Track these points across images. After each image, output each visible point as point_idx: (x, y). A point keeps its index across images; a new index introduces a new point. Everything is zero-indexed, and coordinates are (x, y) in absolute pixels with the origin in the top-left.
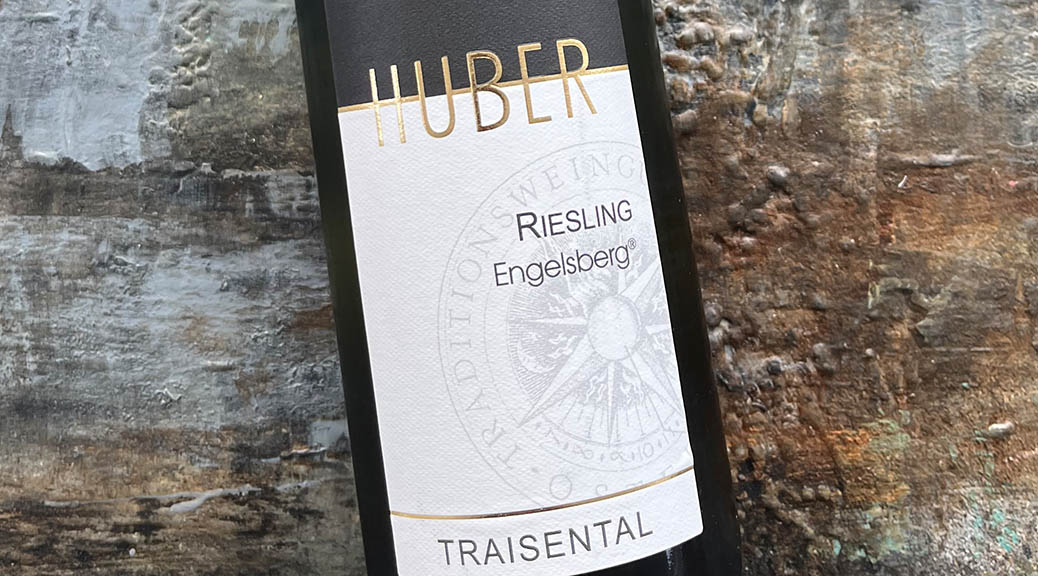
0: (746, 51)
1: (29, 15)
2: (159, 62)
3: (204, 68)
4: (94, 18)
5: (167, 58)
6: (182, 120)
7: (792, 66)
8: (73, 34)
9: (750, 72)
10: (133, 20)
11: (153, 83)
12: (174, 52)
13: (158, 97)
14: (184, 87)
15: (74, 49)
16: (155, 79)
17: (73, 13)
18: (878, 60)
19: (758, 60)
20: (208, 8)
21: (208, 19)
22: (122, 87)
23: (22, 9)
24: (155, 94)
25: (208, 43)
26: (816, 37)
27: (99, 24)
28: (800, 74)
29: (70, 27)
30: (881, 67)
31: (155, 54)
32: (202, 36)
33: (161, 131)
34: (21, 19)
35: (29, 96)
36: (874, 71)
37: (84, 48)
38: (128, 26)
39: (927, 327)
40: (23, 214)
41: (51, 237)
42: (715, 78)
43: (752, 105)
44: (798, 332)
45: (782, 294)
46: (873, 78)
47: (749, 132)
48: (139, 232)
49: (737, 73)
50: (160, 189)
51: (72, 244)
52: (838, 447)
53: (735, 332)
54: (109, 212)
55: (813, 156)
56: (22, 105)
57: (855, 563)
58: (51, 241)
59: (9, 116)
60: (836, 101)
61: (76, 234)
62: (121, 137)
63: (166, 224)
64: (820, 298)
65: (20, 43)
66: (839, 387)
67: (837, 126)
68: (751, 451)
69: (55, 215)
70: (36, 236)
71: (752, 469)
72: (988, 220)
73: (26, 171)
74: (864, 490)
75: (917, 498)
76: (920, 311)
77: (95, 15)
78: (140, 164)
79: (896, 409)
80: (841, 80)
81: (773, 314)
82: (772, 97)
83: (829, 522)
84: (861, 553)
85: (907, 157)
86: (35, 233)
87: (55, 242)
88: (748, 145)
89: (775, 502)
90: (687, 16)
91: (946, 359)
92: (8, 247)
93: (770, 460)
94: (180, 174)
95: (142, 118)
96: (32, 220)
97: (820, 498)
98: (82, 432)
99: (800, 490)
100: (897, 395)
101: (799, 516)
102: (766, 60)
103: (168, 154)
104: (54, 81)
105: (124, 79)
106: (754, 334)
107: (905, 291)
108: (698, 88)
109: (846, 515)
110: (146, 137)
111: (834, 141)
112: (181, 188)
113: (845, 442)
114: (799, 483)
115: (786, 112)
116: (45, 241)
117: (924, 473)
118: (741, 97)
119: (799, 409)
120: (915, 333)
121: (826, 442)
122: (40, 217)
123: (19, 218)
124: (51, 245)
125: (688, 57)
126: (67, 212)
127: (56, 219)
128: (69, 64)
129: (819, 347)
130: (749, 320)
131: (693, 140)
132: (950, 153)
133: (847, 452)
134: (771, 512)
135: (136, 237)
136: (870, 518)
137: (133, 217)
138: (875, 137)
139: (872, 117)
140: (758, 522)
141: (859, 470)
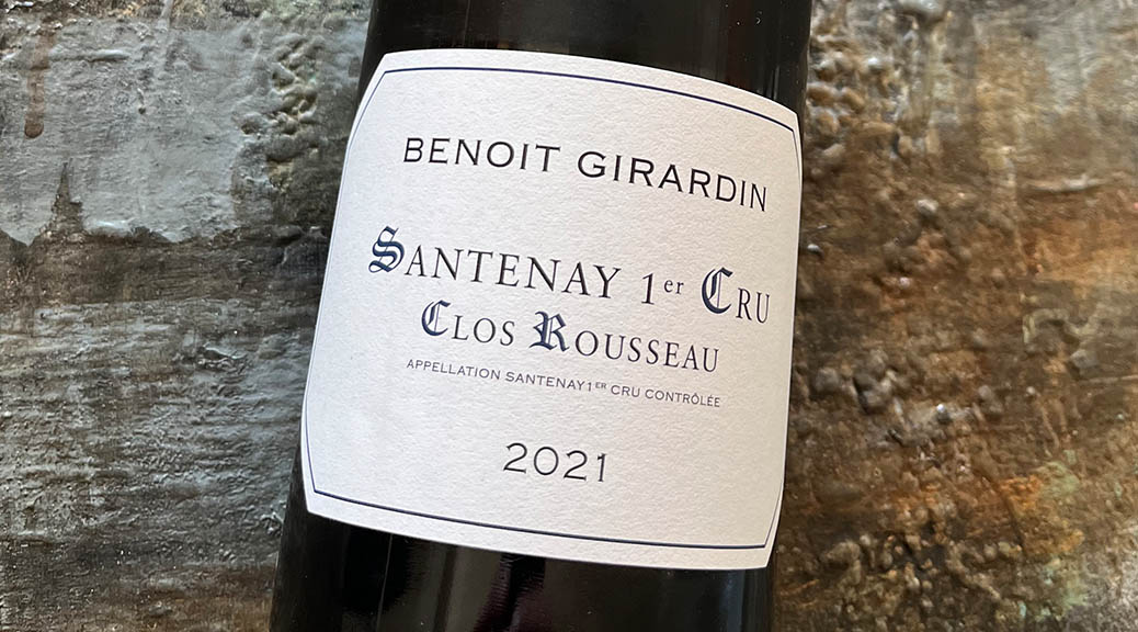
0: (885, 82)
1: (90, 52)
2: (254, 107)
3: (309, 114)
4: (172, 56)
5: (265, 102)
6: (284, 176)
7: (930, 94)
8: (146, 75)
9: (891, 103)
10: (221, 58)
11: (247, 132)
12: (273, 95)
13: (255, 149)
14: (286, 136)
15: (147, 94)
16: (249, 127)
17: (146, 50)
18: (1008, 87)
19: (896, 90)
20: (311, 43)
21: (311, 55)
22: (209, 138)
23: (81, 45)
24: (251, 145)
25: (313, 84)
26: (950, 65)
27: (178, 63)
28: (939, 104)
29: (143, 67)
30: (1011, 94)
31: (249, 98)
32: (305, 77)
33: (260, 189)
34: (80, 58)
35: (91, 152)
36: (1004, 98)
37: (159, 92)
38: (215, 65)
39: (1081, 359)
40: (84, 302)
41: (122, 329)
42: (858, 111)
43: (896, 137)
44: (962, 375)
45: (943, 336)
46: (1004, 106)
47: (895, 166)
48: (234, 315)
49: (878, 104)
50: (260, 261)
51: (150, 336)
52: (1013, 498)
53: (902, 382)
54: (195, 292)
55: (958, 188)
56: (82, 162)
57: (1042, 625)
58: (121, 334)
59: (64, 178)
60: (974, 131)
61: (155, 323)
62: (209, 199)
63: (268, 303)
64: (979, 336)
65: (78, 88)
66: (1007, 432)
67: (977, 155)
68: (931, 512)
69: (126, 300)
70: (101, 330)
71: (933, 532)
72: (1121, 244)
73: (88, 247)
74: (1042, 542)
75: (1092, 543)
76: (1072, 342)
77: (173, 52)
78: (235, 231)
79: (1061, 450)
80: (976, 108)
81: (936, 358)
82: (915, 127)
83: (1013, 583)
84: (1046, 612)
85: (1044, 185)
86: (100, 326)
87: (125, 335)
88: (896, 179)
89: (960, 567)
90: (825, 47)
91: (1101, 392)
92: (65, 345)
93: (950, 520)
94: (285, 241)
95: (235, 175)
96: (97, 309)
97: (1001, 556)
98: (167, 581)
99: (981, 550)
100: (1061, 435)
101: (984, 580)
102: (905, 90)
103: (269, 217)
104: (124, 133)
105: (211, 130)
106: (920, 381)
107: (1058, 324)
108: (843, 122)
109: (1028, 572)
110: (242, 198)
111: (975, 171)
112: (285, 259)
113: (1018, 492)
114: (979, 543)
115: (930, 143)
116: (112, 335)
117: (1095, 515)
118: (885, 130)
119: (972, 461)
120: (1072, 368)
121: (1000, 493)
122: (106, 304)
123: (79, 308)
124: (122, 339)
125: (829, 89)
126: (140, 296)
127: (127, 305)
128: (142, 111)
129: (984, 391)
130: (913, 366)
131: (842, 178)
132: (1079, 178)
133: (1021, 502)
134: (957, 579)
135: (231, 321)
136: (1050, 573)
137: (226, 298)
138: (1012, 166)
139: (1008, 144)
140: (945, 592)
141: (1034, 520)
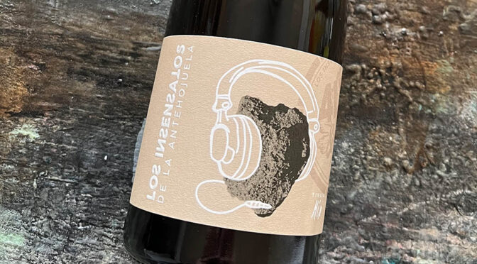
39: (464, 27)
44: (415, 21)
45: (411, 5)
52: (425, 68)
53: (391, 16)
57: (427, 115)
64: (425, 9)
66: (429, 45)
68: (392, 64)
71: (391, 71)
74: (433, 86)
75: (453, 92)
76: (463, 20)
79: (449, 57)
81: (406, 12)
83: (419, 97)
84: (429, 111)
89: (399, 86)
91: (470, 40)
93: (398, 69)
97: (417, 87)
100: (450, 52)
101: (407, 93)
107: (458, 12)
109: (426, 95)
113: (428, 67)
114: (408, 80)
120: (460, 29)
121: (421, 65)
129: (422, 28)
130: (396, 12)
133: (429, 70)
134: (396, 89)
136: (434, 97)
141: (433, 78)
